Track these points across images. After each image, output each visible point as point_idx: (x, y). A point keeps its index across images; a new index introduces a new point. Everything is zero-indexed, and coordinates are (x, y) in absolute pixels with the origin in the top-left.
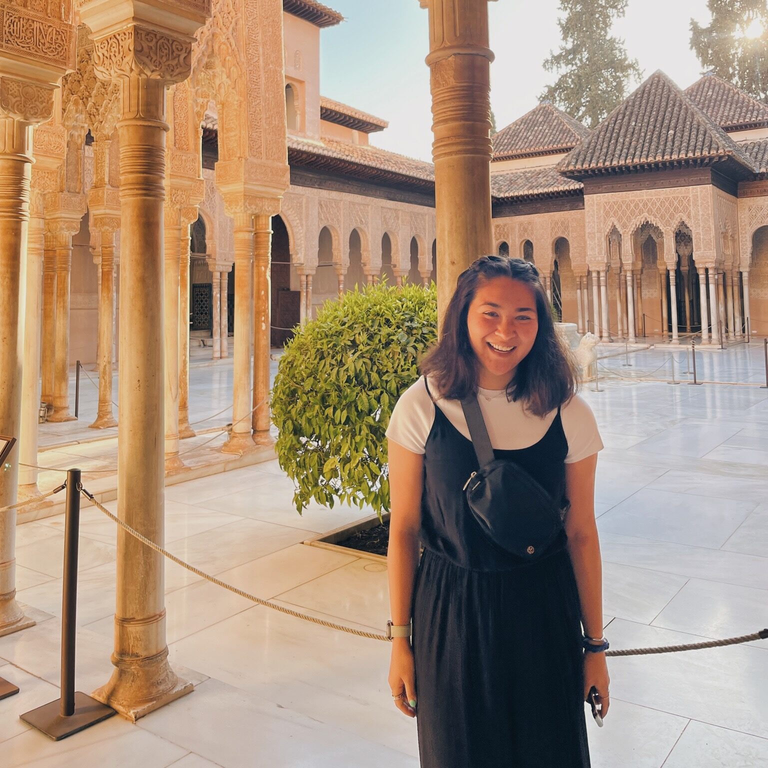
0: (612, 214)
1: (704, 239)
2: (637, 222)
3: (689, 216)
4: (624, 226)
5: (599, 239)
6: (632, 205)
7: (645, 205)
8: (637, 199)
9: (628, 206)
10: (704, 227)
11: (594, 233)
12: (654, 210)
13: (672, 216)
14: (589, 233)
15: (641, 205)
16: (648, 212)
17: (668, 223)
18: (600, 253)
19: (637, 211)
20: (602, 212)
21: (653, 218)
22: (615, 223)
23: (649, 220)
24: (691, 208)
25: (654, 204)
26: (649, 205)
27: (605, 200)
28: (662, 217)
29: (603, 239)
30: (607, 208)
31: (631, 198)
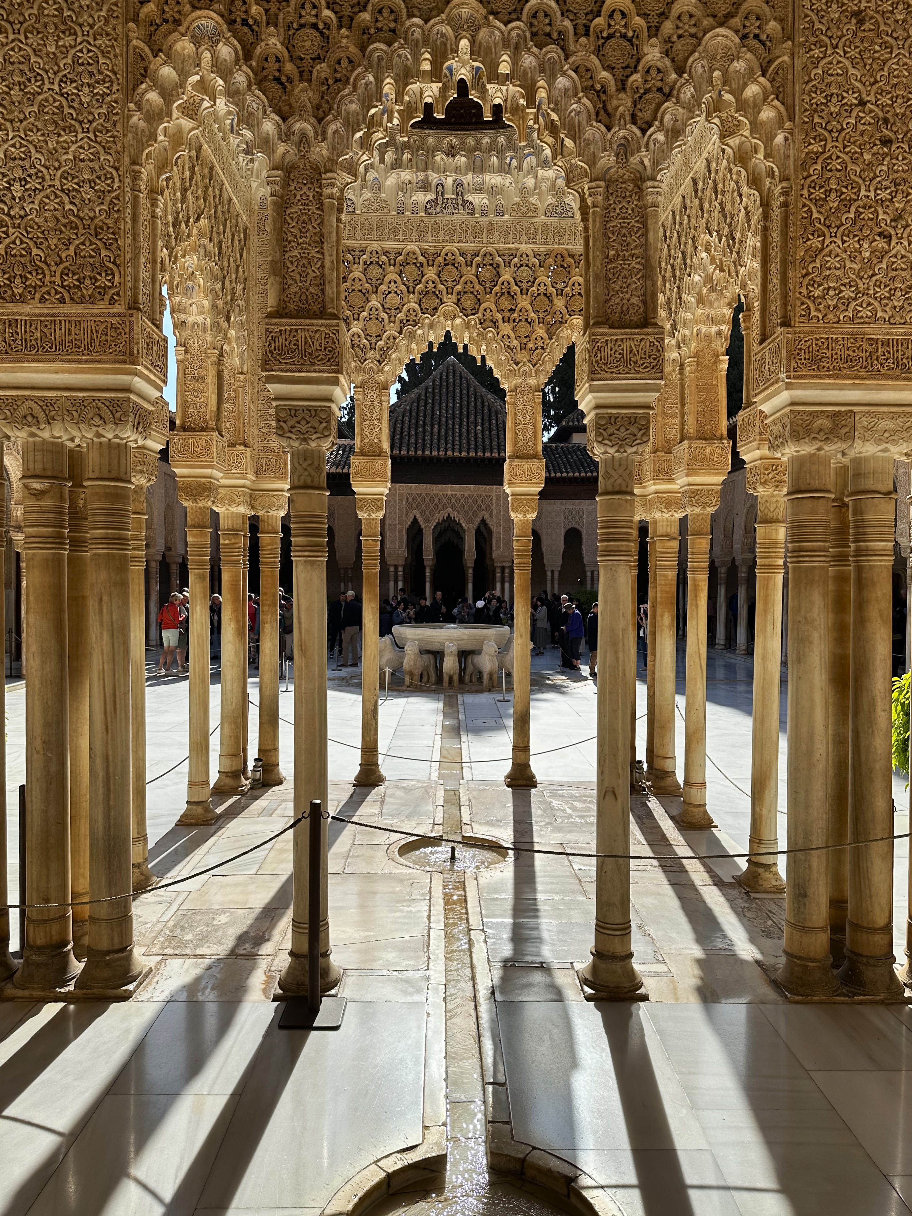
0: (414, 506)
1: (504, 539)
2: (439, 517)
3: (491, 516)
4: (427, 520)
5: (400, 532)
6: (436, 500)
7: (449, 499)
8: (441, 493)
9: (432, 499)
10: (504, 527)
11: (395, 525)
12: (458, 507)
13: (475, 514)
14: (390, 525)
15: (445, 500)
16: (452, 507)
17: (470, 521)
18: (400, 546)
19: (440, 506)
20: (404, 503)
21: (456, 514)
22: (417, 516)
23: (452, 515)
24: (494, 507)
25: (458, 500)
26: (453, 500)
27: (409, 491)
28: (466, 514)
29: (404, 532)
30: (410, 499)
31: (435, 492)
